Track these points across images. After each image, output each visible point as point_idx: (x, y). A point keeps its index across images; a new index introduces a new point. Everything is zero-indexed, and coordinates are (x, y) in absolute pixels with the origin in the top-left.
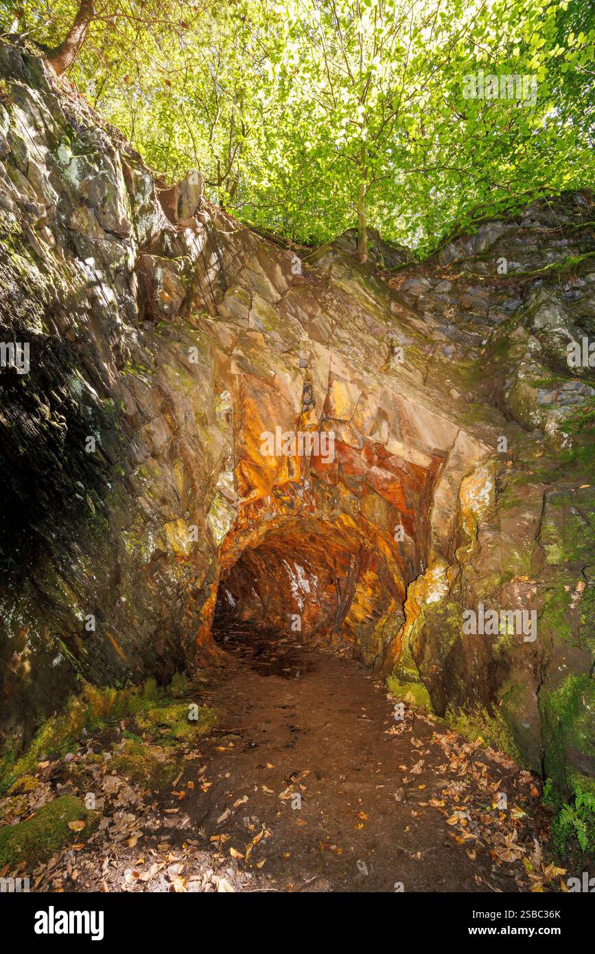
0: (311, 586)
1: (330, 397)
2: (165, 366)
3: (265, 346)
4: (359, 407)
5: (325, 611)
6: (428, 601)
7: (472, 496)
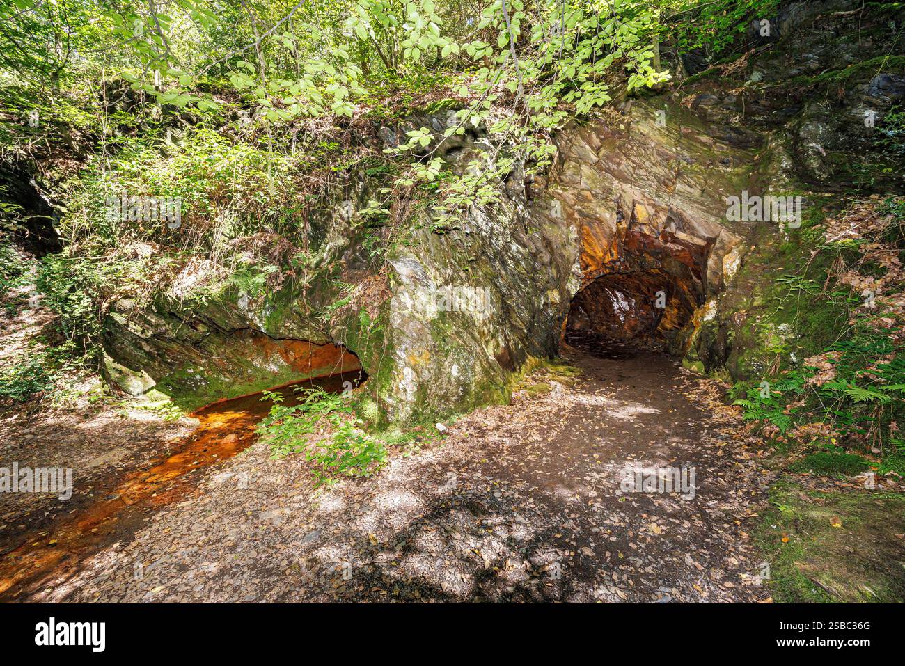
0: (630, 306)
1: (635, 212)
2: (544, 226)
3: (591, 198)
4: (654, 217)
5: (642, 323)
6: (705, 320)
7: (728, 266)
